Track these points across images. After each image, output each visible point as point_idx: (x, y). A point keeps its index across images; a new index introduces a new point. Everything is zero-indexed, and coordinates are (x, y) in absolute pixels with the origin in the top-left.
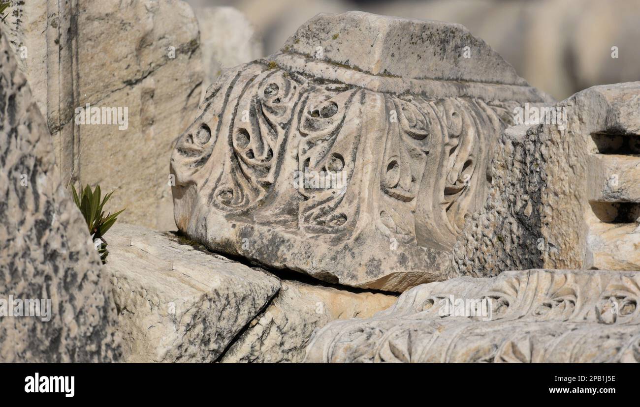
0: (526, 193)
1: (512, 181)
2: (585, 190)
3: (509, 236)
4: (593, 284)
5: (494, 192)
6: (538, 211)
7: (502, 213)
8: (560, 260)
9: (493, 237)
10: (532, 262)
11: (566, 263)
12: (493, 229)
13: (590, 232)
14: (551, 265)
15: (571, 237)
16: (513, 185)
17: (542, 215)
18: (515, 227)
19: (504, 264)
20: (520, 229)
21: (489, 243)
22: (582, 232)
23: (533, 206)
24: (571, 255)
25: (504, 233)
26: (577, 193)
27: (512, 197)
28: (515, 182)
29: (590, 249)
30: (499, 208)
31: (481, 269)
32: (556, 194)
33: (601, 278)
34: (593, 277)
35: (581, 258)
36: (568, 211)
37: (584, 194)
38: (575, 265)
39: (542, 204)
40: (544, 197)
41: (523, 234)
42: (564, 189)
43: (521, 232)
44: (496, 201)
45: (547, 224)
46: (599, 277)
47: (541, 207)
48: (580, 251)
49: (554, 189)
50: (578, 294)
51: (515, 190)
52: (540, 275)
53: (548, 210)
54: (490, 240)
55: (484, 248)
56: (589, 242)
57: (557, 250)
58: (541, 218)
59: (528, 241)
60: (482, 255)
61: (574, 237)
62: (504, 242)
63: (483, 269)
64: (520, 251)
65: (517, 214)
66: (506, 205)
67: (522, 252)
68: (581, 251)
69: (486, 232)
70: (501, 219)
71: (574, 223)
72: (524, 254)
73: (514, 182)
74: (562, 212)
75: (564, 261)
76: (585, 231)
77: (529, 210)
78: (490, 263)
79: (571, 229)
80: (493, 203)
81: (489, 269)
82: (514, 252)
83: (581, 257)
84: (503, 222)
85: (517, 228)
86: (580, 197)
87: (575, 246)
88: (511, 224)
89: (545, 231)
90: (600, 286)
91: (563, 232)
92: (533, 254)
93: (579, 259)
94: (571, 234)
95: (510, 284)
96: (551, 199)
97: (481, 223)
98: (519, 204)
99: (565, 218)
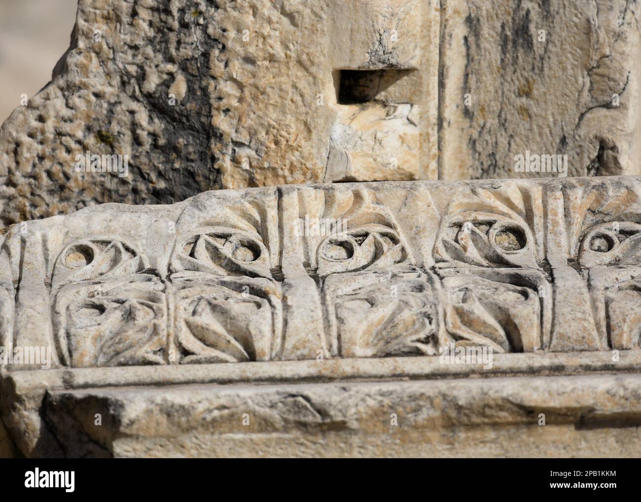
0: (170, 60)
1: (132, 41)
2: (325, 51)
3: (128, 133)
4: (420, 203)
5: (85, 61)
6: (204, 90)
7: (107, 96)
8: (262, 169)
9: (85, 136)
10: (192, 174)
11: (280, 172)
12: (83, 123)
13: (338, 120)
14: (237, 176)
15: (293, 130)
16: (135, 48)
17: (213, 96)
18: (143, 116)
19: (116, 180)
20: (156, 120)
21: (74, 146)
22: (321, 121)
23: (189, 82)
24: (294, 158)
25: (115, 128)
26: (304, 57)
27: (133, 69)
28: (139, 42)
29: (339, 147)
30: (99, 88)
31: (53, 190)
32: (249, 60)
33: (431, 193)
34: (416, 193)
35: (318, 164)
36: (284, 87)
37: (322, 59)
38: (304, 174)
39: (214, 78)
40: (218, 67)
41: (166, 129)
42: (271, 51)
43: (159, 125)
44: (91, 75)
45: (227, 111)
46: (428, 192)
47: (212, 82)
48: (314, 151)
49: (246, 51)
50: (394, 220)
51: (140, 57)
53: (228, 88)
54: (79, 142)
55: (62, 155)
56: (335, 136)
57: (253, 153)
58: (212, 101)
59: (181, 140)
60: (59, 167)
61: (297, 129)
62: (116, 144)
63: (60, 189)
64: (158, 160)
65: (149, 96)
66: (116, 81)
67: (162, 159)
68: (319, 152)
69: (67, 127)
70: (105, 105)
71: (297, 107)
72: (168, 161)
73: (137, 43)
74: (269, 90)
75: (274, 169)
76: (327, 118)
77: (180, 88)
78: (80, 179)
79: (289, 117)
80: (84, 80)
81: (76, 190)
82: (144, 159)
83: (318, 162)
84: (111, 112)
85: (147, 119)
86: (313, 63)
87: (303, 143)
88: (132, 112)
89: (221, 122)
90: (433, 206)
91: (272, 122)
92: (192, 161)
93: (315, 165)
94: (293, 125)
96: (237, 69)
97: (52, 113)
98: (152, 83)
99: (274, 98)
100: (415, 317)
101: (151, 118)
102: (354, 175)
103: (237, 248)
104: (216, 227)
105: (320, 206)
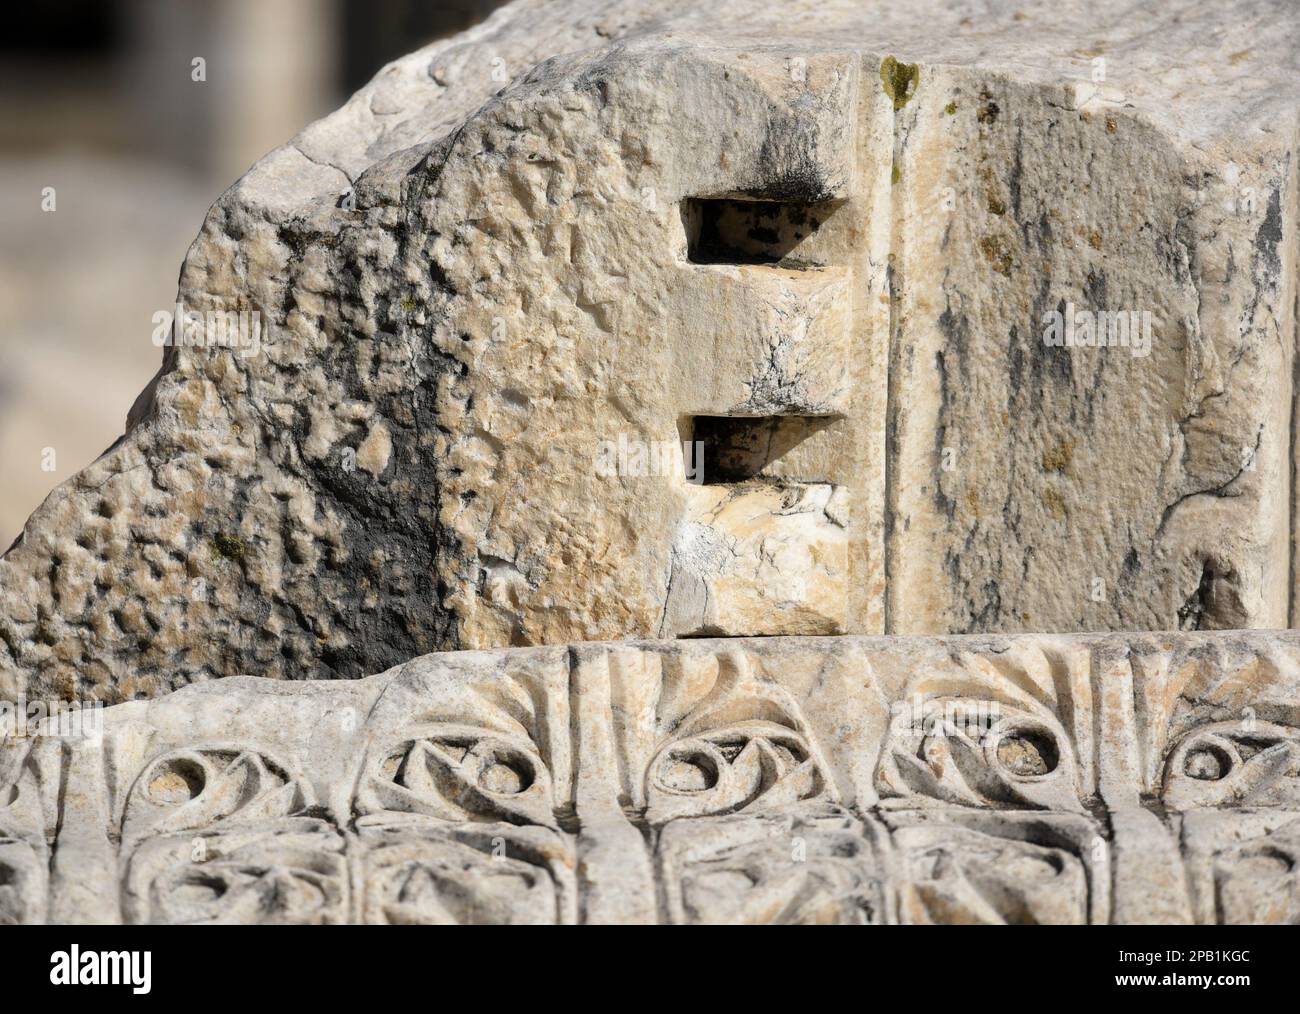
0: (360, 395)
1: (284, 357)
2: (664, 380)
3: (276, 538)
4: (848, 681)
5: (192, 397)
6: (426, 455)
7: (234, 464)
8: (538, 610)
9: (189, 544)
10: (400, 621)
11: (574, 617)
12: (187, 519)
13: (688, 516)
14: (490, 625)
15: (599, 534)
16: (291, 370)
17: (443, 465)
18: (304, 506)
19: (250, 631)
20: (331, 513)
21: (167, 562)
22: (655, 517)
23: (394, 437)
24: (600, 589)
25: (249, 527)
26: (623, 390)
27: (286, 413)
28: (299, 359)
29: (691, 568)
30: (219, 449)
31: (125, 651)
32: (515, 396)
33: (871, 661)
34: (842, 660)
35: (649, 600)
36: (582, 449)
37: (658, 394)
38: (622, 621)
39: (444, 430)
40: (453, 410)
41: (349, 530)
42: (559, 379)
43: (335, 523)
44: (203, 424)
45: (470, 495)
46: (866, 659)
47: (441, 439)
48: (642, 576)
49: (508, 378)
50: (797, 714)
51: (300, 388)
52: (623, 661)
53: (472, 450)
54: (178, 556)
55: (145, 580)
56: (683, 547)
57: (521, 579)
58: (442, 476)
59: (379, 553)
60: (138, 605)
61: (607, 531)
62: (251, 560)
63: (141, 648)
64: (334, 592)
65: (316, 465)
66: (253, 435)
67: (342, 589)
68: (650, 578)
69: (154, 527)
70: (231, 483)
71: (608, 489)
72: (352, 594)
73: (295, 360)
74: (552, 455)
75: (562, 611)
76: (667, 511)
77: (379, 449)
78: (179, 628)
79: (592, 507)
80: (189, 433)
81: (172, 650)
82: (306, 590)
83: (649, 596)
84: (242, 496)
85: (313, 510)
86: (639, 403)
87: (619, 560)
88: (284, 498)
89: (459, 518)
90: (876, 687)
91: (559, 519)
92: (401, 593)
93: (642, 603)
94: (599, 524)
95: (491, 696)
96: (491, 412)
97: (126, 499)
98: (323, 439)
99: (563, 470)
100: (839, 907)
101: (320, 508)
102: (719, 623)
103: (487, 766)
104: (448, 725)
105: (652, 685)
